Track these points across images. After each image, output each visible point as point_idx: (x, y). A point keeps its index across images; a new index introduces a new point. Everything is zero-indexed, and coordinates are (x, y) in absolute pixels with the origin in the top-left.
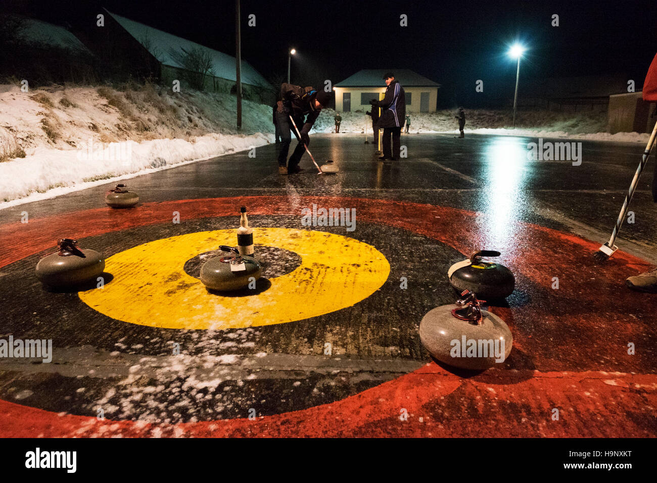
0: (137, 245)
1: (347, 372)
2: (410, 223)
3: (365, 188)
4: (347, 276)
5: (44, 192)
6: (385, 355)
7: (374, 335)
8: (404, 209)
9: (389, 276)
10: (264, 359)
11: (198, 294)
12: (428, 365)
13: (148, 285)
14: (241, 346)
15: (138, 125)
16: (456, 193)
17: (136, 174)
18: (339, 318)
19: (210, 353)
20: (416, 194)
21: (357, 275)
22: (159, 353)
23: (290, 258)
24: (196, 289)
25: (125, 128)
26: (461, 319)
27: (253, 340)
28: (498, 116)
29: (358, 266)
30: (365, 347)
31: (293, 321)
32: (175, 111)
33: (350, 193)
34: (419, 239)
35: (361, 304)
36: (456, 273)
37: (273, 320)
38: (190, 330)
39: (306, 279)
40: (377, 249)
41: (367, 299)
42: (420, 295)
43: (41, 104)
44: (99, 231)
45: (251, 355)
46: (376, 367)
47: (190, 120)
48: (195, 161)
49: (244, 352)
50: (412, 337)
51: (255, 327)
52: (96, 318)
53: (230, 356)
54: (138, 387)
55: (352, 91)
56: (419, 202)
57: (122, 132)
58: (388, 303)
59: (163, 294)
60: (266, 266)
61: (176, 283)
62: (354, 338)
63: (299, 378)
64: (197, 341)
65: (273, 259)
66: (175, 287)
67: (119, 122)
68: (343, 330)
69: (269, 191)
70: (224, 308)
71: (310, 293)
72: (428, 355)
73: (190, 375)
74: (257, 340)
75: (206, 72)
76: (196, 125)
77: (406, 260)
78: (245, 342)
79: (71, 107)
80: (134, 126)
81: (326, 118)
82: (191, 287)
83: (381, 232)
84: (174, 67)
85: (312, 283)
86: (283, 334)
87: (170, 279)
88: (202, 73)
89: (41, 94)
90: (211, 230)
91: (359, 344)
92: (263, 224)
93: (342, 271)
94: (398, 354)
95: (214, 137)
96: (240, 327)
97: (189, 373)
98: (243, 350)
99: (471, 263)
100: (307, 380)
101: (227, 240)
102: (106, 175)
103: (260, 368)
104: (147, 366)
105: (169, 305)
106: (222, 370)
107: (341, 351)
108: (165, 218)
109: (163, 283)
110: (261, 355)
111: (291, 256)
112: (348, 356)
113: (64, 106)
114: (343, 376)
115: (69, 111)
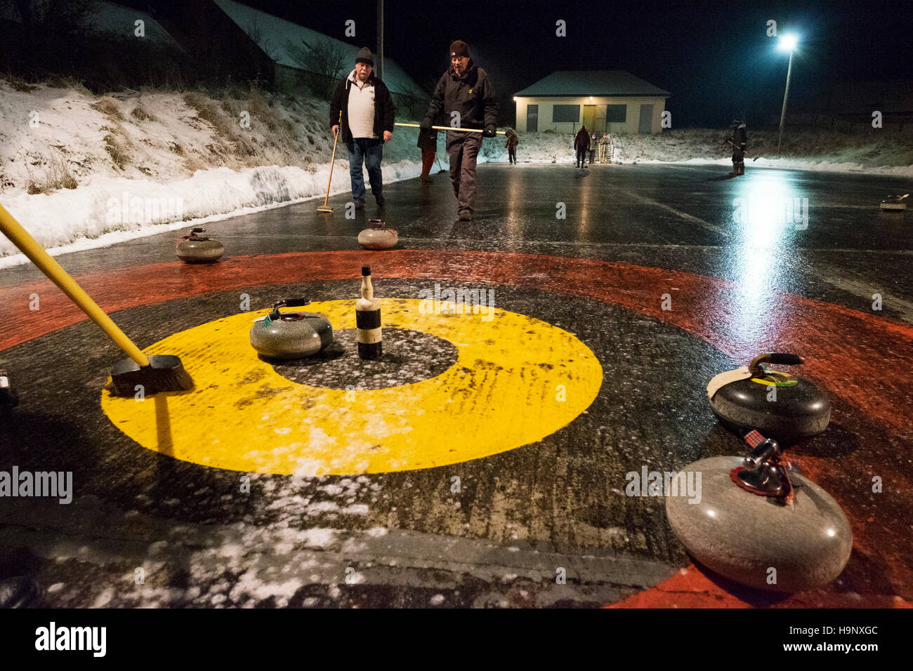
0: (208, 321)
1: (530, 579)
2: (632, 297)
3: (558, 241)
4: (531, 385)
5: (96, 237)
6: (601, 546)
7: (579, 500)
8: (620, 275)
9: (602, 388)
10: (382, 541)
11: (287, 407)
12: (684, 572)
13: (212, 388)
14: (345, 511)
15: (238, 146)
16: (700, 251)
17: (229, 215)
18: (516, 465)
19: (290, 522)
20: (638, 251)
21: (547, 384)
22: (205, 518)
23: (440, 351)
24: (285, 398)
25: (221, 151)
26: (750, 492)
27: (365, 500)
28: (754, 140)
29: (550, 367)
30: (564, 525)
31: (438, 465)
32: (290, 127)
33: (536, 248)
34: (648, 324)
35: (554, 439)
36: (723, 392)
37: (405, 463)
38: (262, 475)
39: (463, 387)
40: (581, 339)
41: (565, 428)
42: (657, 425)
43: (106, 116)
44: (158, 297)
45: (359, 531)
46: (586, 571)
47: (311, 141)
48: (314, 197)
49: (348, 525)
50: (648, 509)
51: (373, 475)
52: (118, 443)
53: (323, 530)
54: (154, 588)
55: (540, 102)
56: (644, 264)
57: (215, 156)
58: (603, 438)
59: (231, 406)
60: (401, 362)
61: (255, 387)
62: (544, 505)
63: (441, 586)
64: (271, 496)
65: (413, 350)
66: (253, 394)
67: (213, 142)
68: (523, 487)
69: (414, 243)
70: (325, 435)
71: (470, 413)
72: (680, 551)
73: (247, 568)
74: (374, 500)
75: (335, 75)
76: (319, 149)
77: (628, 361)
78: (352, 504)
79: (147, 119)
80: (233, 148)
81: (502, 141)
82: (279, 395)
83: (586, 311)
84: (291, 68)
85: (473, 395)
86: (418, 491)
87: (248, 379)
88: (330, 77)
89: (106, 101)
90: (322, 300)
91: (552, 518)
92: (402, 292)
93: (522, 376)
94: (626, 545)
95: (342, 166)
96: (348, 474)
97: (248, 563)
98: (346, 521)
99: (749, 375)
100: (457, 593)
101: (345, 317)
102: (186, 215)
103: (373, 561)
104: (179, 544)
105: (238, 425)
106: (306, 559)
107: (519, 533)
108: (258, 280)
109: (235, 386)
110: (378, 532)
111: (441, 347)
112: (532, 543)
113: (138, 120)
114: (524, 588)
115: (144, 125)
